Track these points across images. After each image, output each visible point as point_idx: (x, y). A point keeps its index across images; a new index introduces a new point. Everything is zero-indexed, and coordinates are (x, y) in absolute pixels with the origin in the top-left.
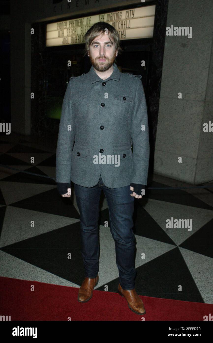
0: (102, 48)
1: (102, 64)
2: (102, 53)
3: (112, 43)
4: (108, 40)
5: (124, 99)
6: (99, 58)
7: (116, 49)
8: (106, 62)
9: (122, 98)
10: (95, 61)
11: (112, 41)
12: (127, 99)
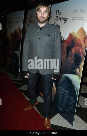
0: (43, 13)
1: (42, 20)
2: (42, 15)
3: (47, 12)
4: (45, 10)
5: (49, 36)
6: (41, 17)
7: (48, 14)
8: (44, 19)
9: (48, 35)
10: (39, 19)
11: (47, 10)
12: (50, 36)
